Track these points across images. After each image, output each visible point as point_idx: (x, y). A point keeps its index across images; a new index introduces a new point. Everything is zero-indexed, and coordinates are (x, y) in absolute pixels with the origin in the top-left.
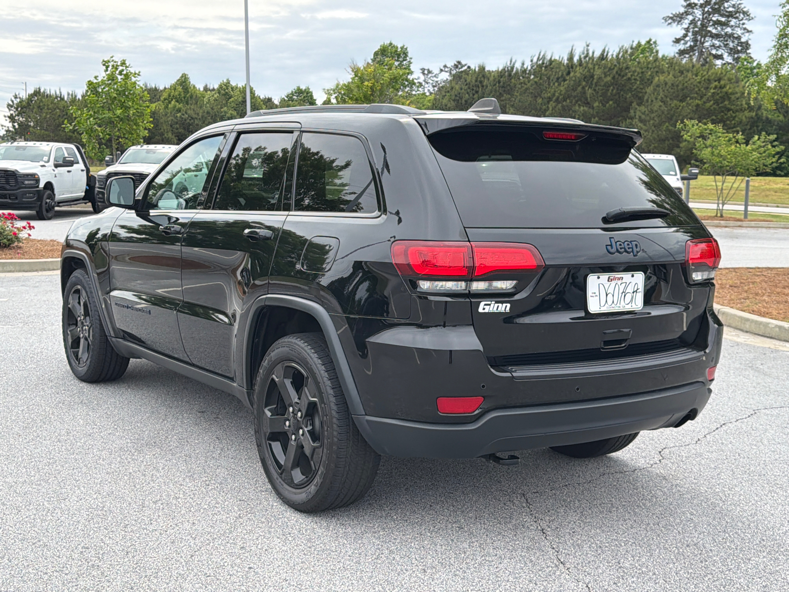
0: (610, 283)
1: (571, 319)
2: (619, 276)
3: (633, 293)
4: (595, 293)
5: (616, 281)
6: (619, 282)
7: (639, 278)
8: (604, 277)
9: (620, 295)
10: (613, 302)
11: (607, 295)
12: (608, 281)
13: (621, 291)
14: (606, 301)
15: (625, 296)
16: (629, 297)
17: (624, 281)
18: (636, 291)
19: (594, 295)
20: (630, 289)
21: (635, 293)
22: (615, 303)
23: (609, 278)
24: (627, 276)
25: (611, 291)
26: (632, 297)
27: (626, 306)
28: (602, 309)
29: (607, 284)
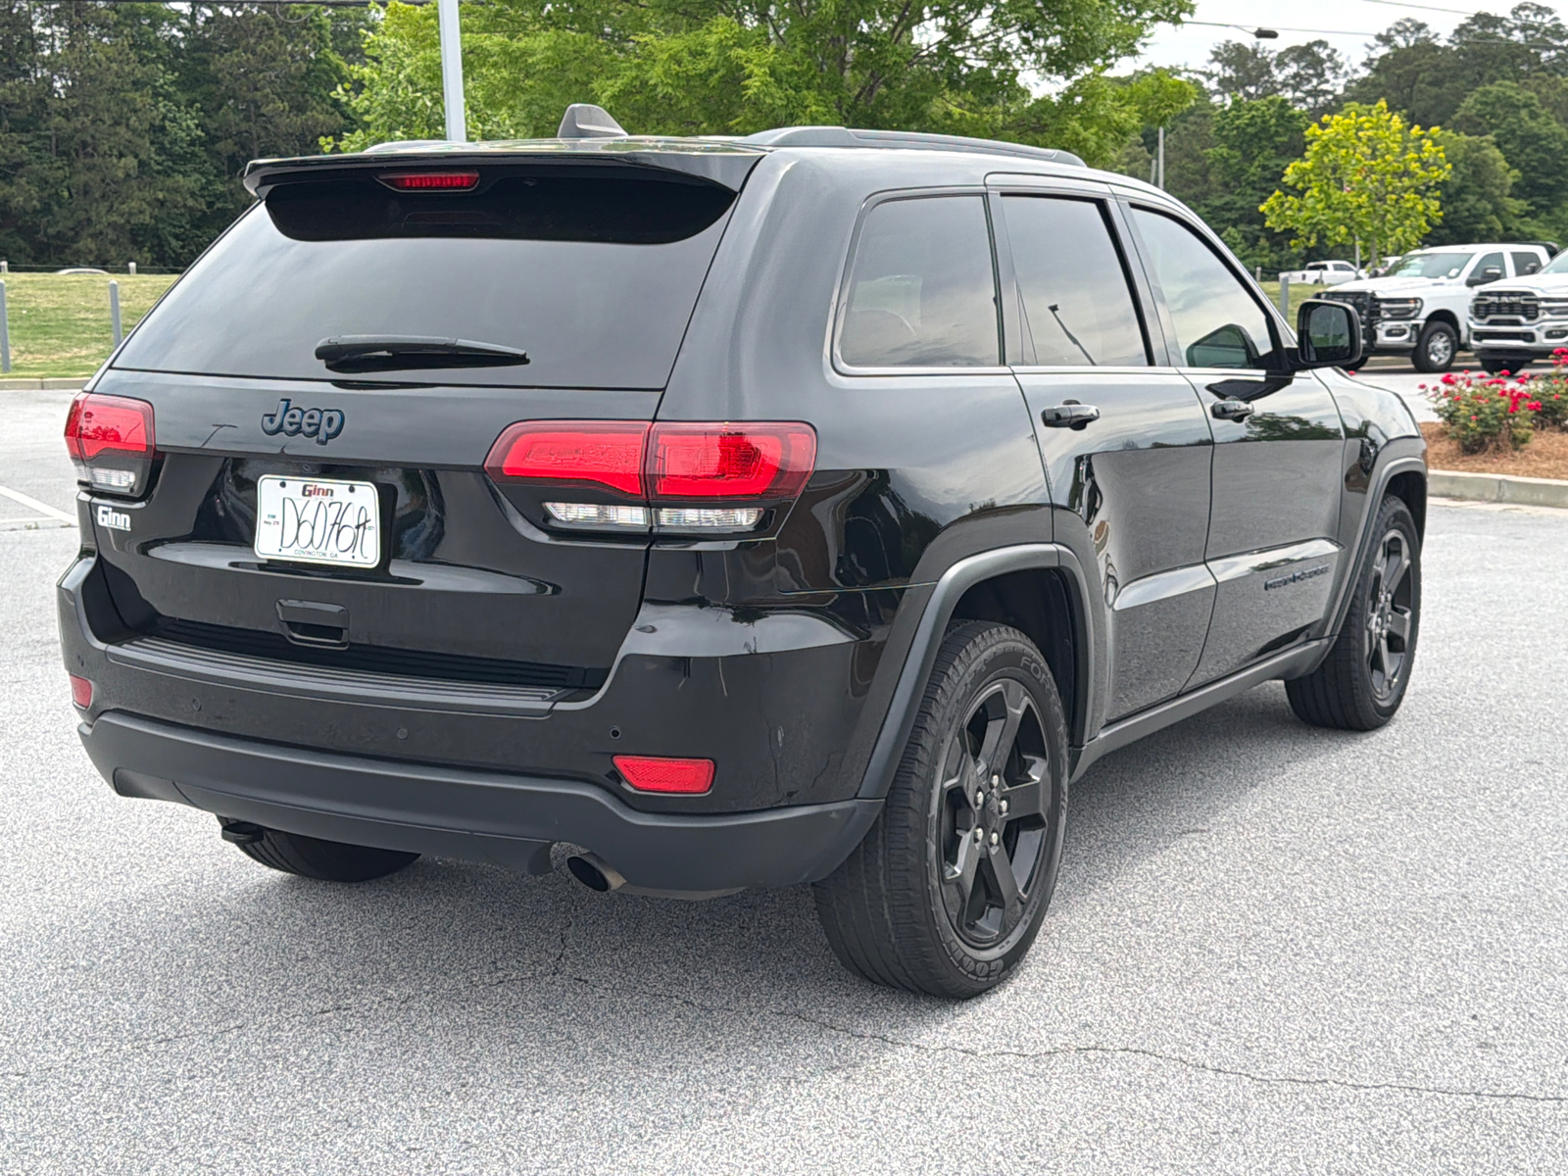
0: (307, 498)
1: (232, 564)
2: (325, 486)
3: (358, 527)
4: (274, 517)
5: (320, 497)
6: (327, 500)
7: (365, 498)
8: (295, 485)
9: (329, 528)
10: (312, 541)
11: (299, 525)
12: (304, 494)
13: (331, 521)
14: (297, 538)
15: (339, 532)
16: (347, 536)
17: (336, 498)
18: (364, 524)
19: (271, 520)
20: (350, 519)
21: (361, 528)
22: (316, 543)
23: (305, 487)
24: (340, 488)
25: (309, 515)
26: (356, 538)
27: (340, 554)
28: (285, 552)
29: (301, 501)
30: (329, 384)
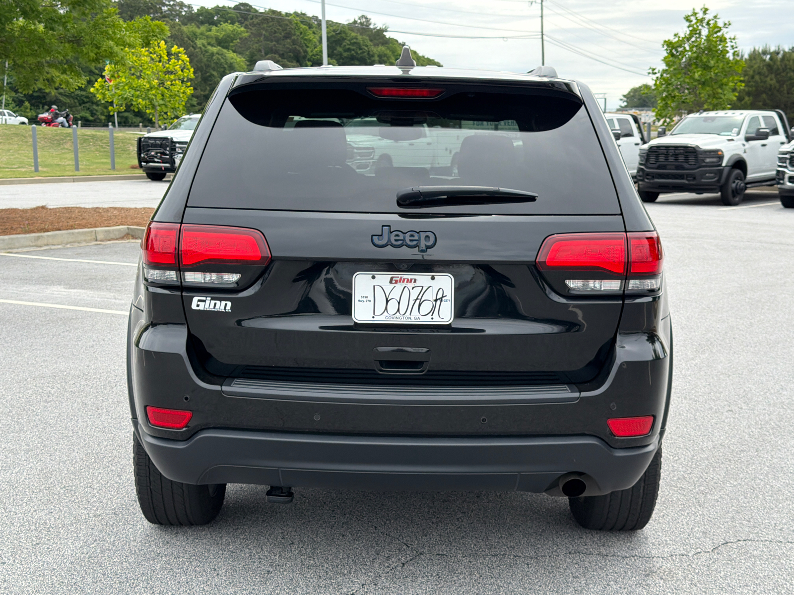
0: (393, 285)
1: (321, 328)
2: (410, 277)
3: (436, 300)
4: (366, 297)
5: (405, 284)
6: (410, 286)
7: (445, 283)
8: (383, 278)
9: (412, 302)
10: (398, 310)
11: (387, 301)
12: (391, 282)
13: (413, 297)
14: (386, 308)
15: (420, 305)
16: (426, 307)
17: (418, 284)
18: (441, 299)
19: (365, 299)
20: (430, 295)
21: (438, 302)
22: (402, 311)
23: (392, 278)
24: (423, 279)
25: (395, 295)
26: (434, 307)
27: (421, 317)
28: (376, 318)
29: (388, 287)
30: (397, 215)
